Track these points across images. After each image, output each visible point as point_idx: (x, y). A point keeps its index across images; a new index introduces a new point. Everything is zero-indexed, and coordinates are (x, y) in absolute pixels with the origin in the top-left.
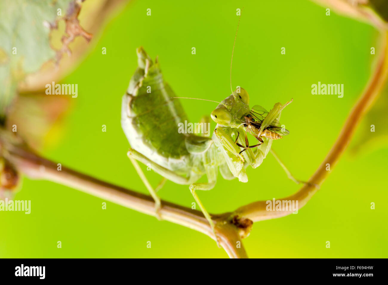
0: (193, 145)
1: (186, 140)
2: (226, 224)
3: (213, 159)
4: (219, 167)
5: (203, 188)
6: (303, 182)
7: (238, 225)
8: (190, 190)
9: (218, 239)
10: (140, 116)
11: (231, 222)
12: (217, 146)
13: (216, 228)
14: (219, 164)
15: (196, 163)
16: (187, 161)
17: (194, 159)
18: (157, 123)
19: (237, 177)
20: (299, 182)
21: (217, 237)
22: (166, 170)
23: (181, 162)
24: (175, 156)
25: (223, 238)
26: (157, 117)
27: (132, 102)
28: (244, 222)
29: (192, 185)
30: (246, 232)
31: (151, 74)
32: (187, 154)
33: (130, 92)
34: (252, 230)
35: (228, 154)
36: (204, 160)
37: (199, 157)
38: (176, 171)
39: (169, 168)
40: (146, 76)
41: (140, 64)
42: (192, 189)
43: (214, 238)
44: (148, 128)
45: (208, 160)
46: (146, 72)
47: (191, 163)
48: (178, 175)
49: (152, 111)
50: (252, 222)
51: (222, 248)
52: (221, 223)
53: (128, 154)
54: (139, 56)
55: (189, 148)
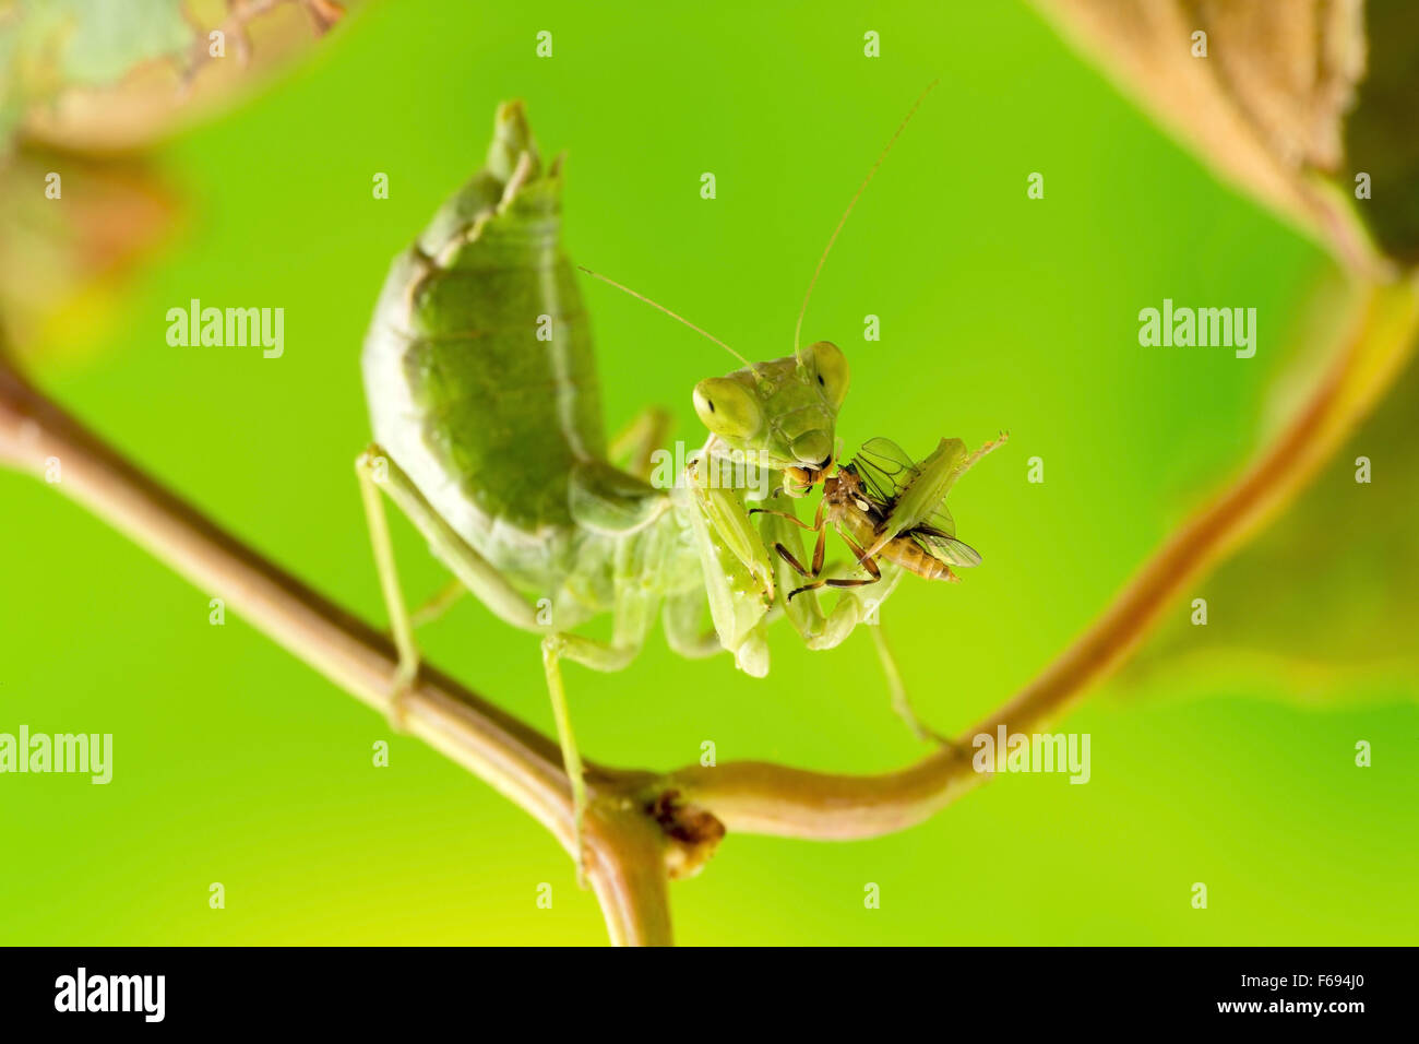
0: (598, 499)
1: (573, 474)
2: (629, 811)
3: (654, 567)
4: (663, 601)
5: (587, 660)
6: (941, 740)
7: (669, 826)
8: (541, 653)
9: (587, 855)
10: (440, 343)
11: (649, 809)
12: (682, 522)
13: (589, 813)
14: (669, 592)
15: (589, 563)
16: (558, 546)
17: (584, 547)
18: (491, 384)
19: (732, 650)
20: (926, 733)
21: (585, 848)
22: (474, 556)
23: (538, 544)
24: (521, 519)
25: (606, 859)
26: (499, 363)
27: (424, 285)
28: (695, 824)
29: (553, 637)
30: (691, 858)
31: (523, 209)
32: (566, 524)
33: (430, 249)
34: (715, 856)
35: (720, 559)
36: (619, 562)
37: (606, 545)
38: (506, 573)
39: (489, 552)
40: (502, 208)
41: (496, 161)
42: (552, 652)
43: (573, 850)
44: (455, 392)
45: (635, 564)
46: (509, 195)
47: (570, 559)
48: (510, 589)
49: (486, 337)
50: (721, 831)
51: (591, 890)
52: (612, 803)
53: (361, 462)
54: (502, 130)
55: (579, 504)
